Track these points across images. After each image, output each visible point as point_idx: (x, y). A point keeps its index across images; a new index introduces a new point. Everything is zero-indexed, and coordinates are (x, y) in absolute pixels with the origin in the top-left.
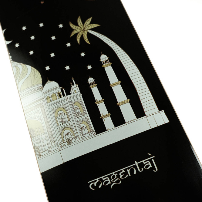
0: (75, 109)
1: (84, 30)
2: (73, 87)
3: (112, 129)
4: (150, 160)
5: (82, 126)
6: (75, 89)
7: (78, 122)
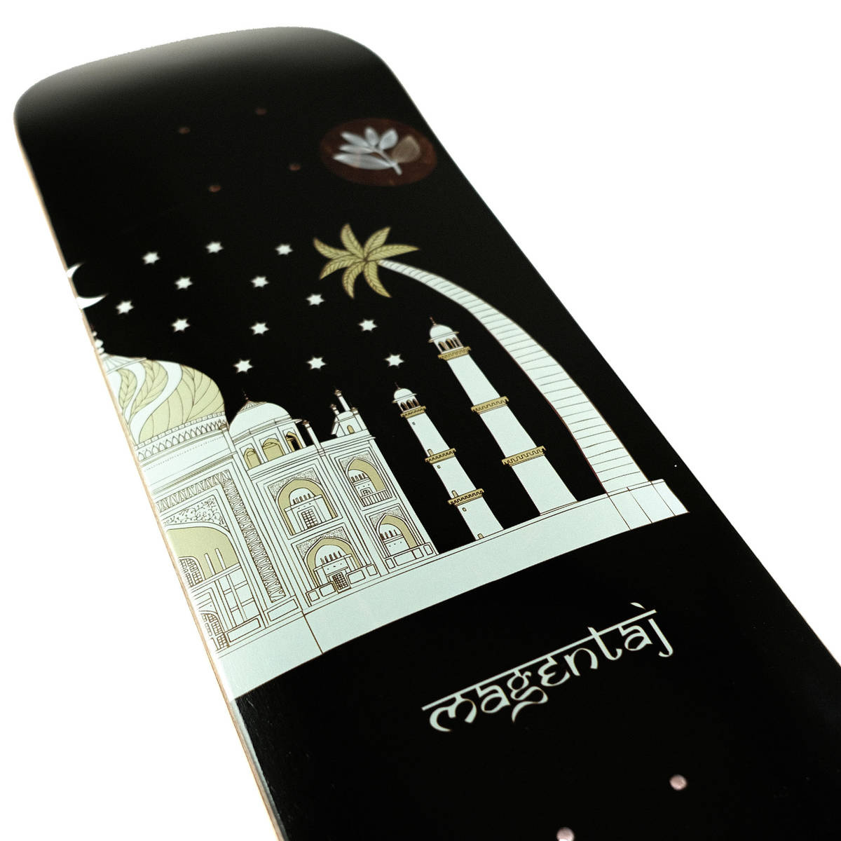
0: (353, 481)
1: (366, 260)
2: (340, 416)
3: (494, 536)
4: (644, 624)
5: (384, 529)
6: (349, 422)
7: (367, 520)
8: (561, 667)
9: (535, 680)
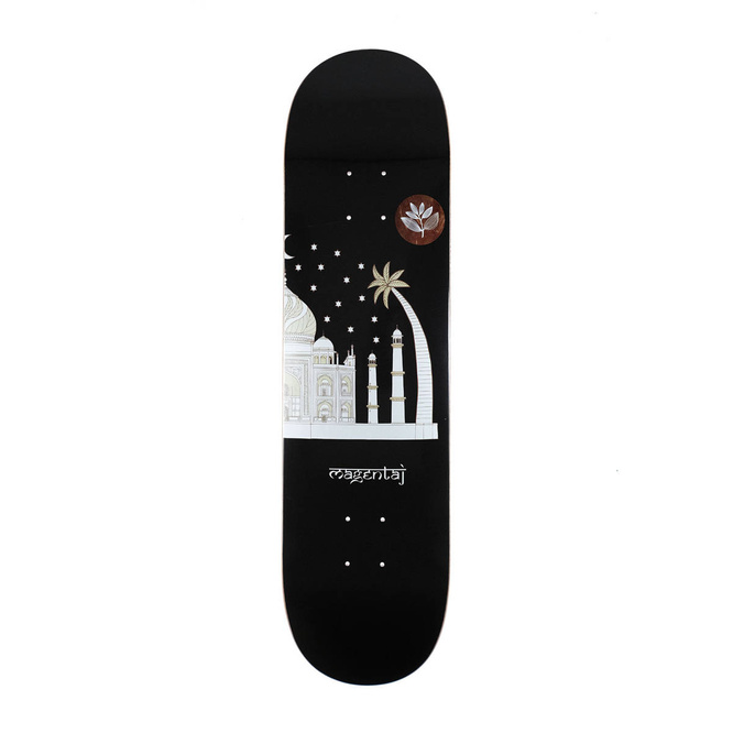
0: (342, 385)
1: (388, 285)
2: (349, 357)
3: (374, 424)
4: (400, 472)
5: (344, 407)
6: (351, 360)
7: (340, 401)
8: (371, 475)
9: (362, 475)
